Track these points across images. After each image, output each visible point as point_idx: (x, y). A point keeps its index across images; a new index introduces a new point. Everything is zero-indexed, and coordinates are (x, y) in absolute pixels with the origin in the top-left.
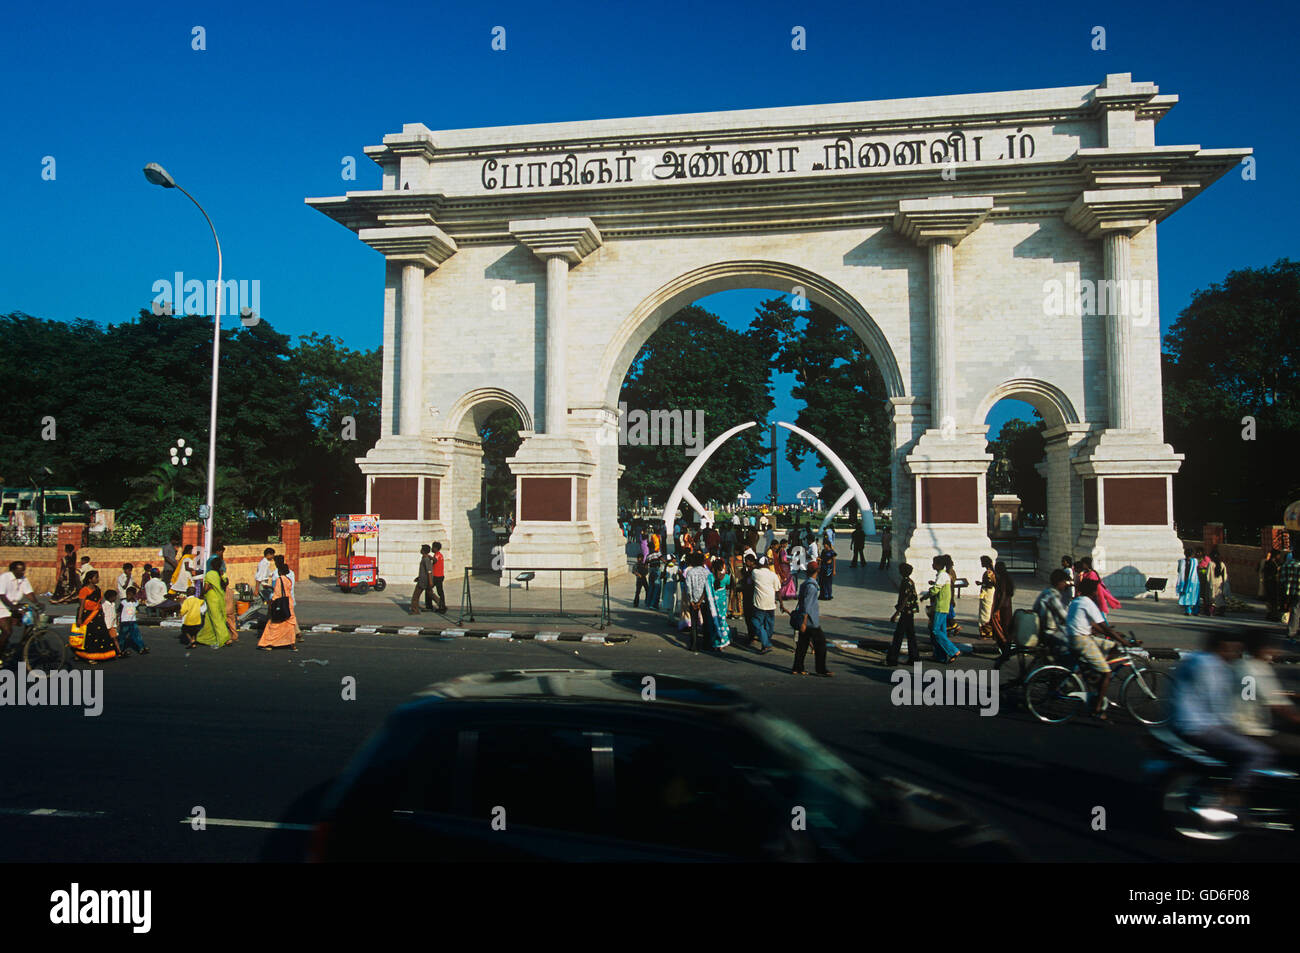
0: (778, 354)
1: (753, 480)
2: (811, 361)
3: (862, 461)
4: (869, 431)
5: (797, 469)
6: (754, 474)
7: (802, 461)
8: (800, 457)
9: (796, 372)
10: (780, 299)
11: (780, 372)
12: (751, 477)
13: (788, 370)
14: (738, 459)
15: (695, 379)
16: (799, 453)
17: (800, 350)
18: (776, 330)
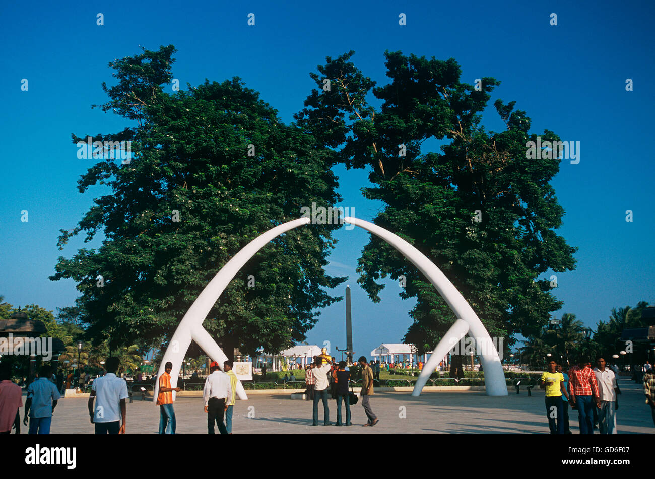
0: (345, 143)
1: (315, 321)
2: (389, 152)
3: (470, 281)
4: (480, 237)
5: (376, 299)
6: (318, 314)
7: (382, 286)
8: (379, 281)
9: (369, 168)
10: (345, 57)
11: (348, 167)
12: (314, 318)
13: (359, 164)
14: (285, 281)
15: (218, 159)
16: (377, 276)
17: (374, 132)
18: (340, 111)
